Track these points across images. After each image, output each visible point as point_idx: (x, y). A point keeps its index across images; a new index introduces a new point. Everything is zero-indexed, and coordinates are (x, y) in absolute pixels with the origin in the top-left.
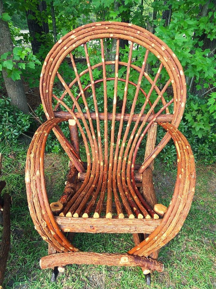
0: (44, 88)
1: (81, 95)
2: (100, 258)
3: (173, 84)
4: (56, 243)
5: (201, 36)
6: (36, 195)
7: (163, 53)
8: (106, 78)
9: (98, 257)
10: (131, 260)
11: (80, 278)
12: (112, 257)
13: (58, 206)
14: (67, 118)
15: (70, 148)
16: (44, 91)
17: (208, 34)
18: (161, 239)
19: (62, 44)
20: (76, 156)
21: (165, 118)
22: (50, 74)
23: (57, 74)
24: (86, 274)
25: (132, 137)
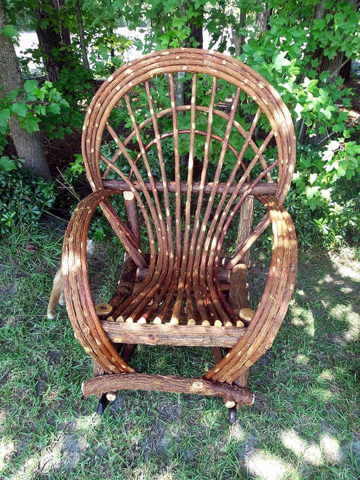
0: (87, 147)
1: (141, 156)
2: (163, 381)
3: (277, 137)
4: (104, 358)
5: (314, 52)
6: (76, 291)
7: (261, 93)
8: (177, 131)
9: (161, 381)
10: (207, 387)
11: (147, 410)
12: (180, 381)
13: (106, 308)
14: (121, 189)
15: (126, 233)
16: (88, 150)
17: (325, 48)
18: (246, 355)
19: (113, 82)
20: (134, 243)
21: (265, 188)
22: (97, 125)
23: (106, 125)
24: (154, 405)
25: (216, 217)
